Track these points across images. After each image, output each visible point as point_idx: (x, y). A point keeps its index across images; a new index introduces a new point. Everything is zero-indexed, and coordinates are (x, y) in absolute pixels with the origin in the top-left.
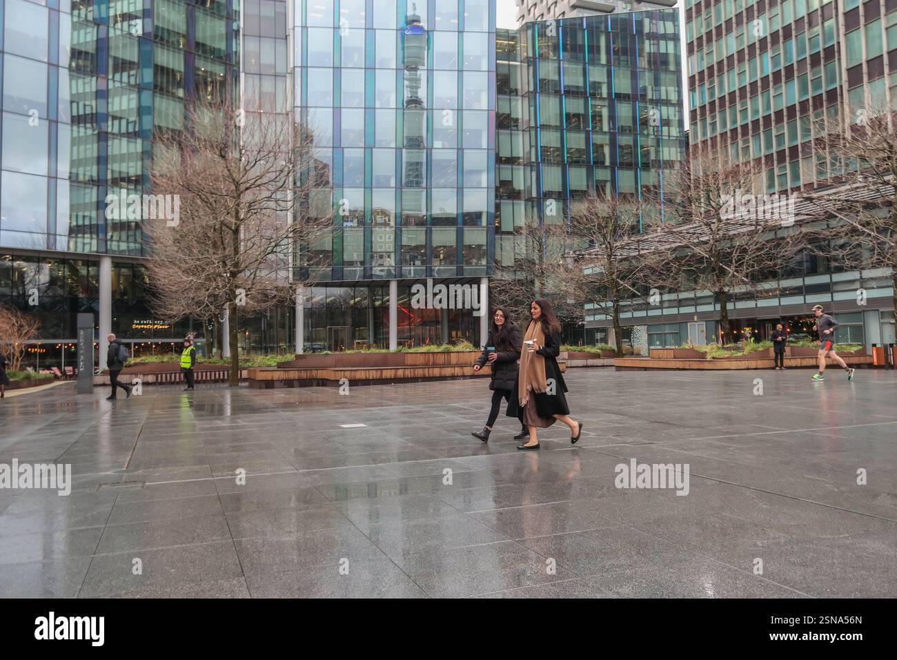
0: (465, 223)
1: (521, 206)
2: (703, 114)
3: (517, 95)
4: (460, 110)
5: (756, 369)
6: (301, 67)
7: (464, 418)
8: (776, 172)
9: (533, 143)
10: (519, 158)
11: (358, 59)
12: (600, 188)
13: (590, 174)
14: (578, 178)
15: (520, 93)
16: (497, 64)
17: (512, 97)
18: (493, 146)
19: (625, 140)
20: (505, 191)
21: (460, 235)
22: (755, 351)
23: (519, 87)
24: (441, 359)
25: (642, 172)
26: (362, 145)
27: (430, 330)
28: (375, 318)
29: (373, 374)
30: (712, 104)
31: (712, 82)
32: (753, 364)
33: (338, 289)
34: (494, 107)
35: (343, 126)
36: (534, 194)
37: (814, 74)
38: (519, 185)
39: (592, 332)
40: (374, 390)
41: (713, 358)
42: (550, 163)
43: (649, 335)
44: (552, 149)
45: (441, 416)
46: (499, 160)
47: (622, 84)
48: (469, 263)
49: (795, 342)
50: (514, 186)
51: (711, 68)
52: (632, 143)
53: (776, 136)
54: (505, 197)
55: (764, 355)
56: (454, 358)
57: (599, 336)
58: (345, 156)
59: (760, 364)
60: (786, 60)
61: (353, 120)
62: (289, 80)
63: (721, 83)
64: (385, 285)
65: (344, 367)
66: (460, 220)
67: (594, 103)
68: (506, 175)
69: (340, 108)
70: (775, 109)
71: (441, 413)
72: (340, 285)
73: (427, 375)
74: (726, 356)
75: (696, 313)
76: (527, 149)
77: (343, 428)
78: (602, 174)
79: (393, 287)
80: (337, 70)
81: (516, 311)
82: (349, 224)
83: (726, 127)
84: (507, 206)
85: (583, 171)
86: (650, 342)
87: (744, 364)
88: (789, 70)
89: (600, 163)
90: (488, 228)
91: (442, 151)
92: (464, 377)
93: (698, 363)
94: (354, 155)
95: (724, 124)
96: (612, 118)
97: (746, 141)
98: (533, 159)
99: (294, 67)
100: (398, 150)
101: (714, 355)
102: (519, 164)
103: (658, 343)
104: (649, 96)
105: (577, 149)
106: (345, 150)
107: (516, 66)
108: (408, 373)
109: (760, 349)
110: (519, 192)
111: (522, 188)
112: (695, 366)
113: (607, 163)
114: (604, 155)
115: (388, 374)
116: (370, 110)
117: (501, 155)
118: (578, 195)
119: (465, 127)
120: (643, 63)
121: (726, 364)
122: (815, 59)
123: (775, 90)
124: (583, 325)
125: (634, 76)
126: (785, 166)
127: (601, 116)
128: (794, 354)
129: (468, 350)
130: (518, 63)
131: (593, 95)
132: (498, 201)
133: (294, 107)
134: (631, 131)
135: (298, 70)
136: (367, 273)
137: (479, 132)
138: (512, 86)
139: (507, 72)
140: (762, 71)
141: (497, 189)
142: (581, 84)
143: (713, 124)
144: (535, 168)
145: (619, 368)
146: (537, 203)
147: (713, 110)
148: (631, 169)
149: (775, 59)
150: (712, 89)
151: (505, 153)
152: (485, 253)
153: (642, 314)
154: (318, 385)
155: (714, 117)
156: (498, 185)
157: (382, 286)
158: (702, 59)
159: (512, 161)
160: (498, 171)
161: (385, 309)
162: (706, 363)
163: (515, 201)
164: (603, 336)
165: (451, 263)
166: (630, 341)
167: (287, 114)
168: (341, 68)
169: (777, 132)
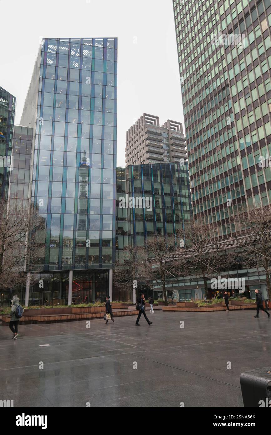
0: (103, 246)
1: (127, 238)
2: (198, 203)
3: (125, 193)
4: (101, 199)
5: (217, 311)
6: (35, 181)
7: (90, 340)
8: (226, 227)
9: (132, 212)
10: (126, 218)
11: (60, 178)
12: (159, 230)
13: (155, 225)
14: (150, 226)
15: (126, 192)
16: (117, 181)
17: (123, 194)
18: (115, 214)
19: (168, 212)
20: (119, 231)
21: (101, 251)
22: (216, 303)
23: (126, 190)
24: (87, 310)
25: (176, 224)
26: (60, 212)
27: (87, 293)
28: (62, 287)
29: (58, 318)
30: (201, 199)
31: (200, 191)
32: (215, 309)
33: (46, 274)
34: (115, 197)
35: (52, 204)
36: (132, 233)
37: (237, 190)
38: (126, 229)
39: (156, 293)
40: (57, 325)
41: (200, 306)
42: (139, 220)
43: (179, 294)
44: (140, 215)
45: (81, 339)
46: (117, 219)
47: (167, 189)
48: (105, 262)
49: (233, 299)
50: (124, 230)
51: (199, 186)
52: (171, 213)
53: (225, 212)
54: (120, 234)
55: (220, 305)
56: (93, 310)
57: (159, 295)
58: (52, 217)
59: (218, 309)
60: (226, 184)
61: (56, 202)
62: (30, 185)
63: (204, 192)
64: (68, 273)
65: (45, 314)
66: (101, 244)
67: (156, 196)
68: (120, 225)
69: (51, 197)
70: (224, 202)
71: (81, 338)
72: (47, 273)
73: (81, 318)
74: (205, 305)
75: (198, 285)
76: (129, 215)
77: (40, 347)
78: (160, 225)
79: (71, 274)
80: (51, 182)
81: (123, 285)
82: (53, 245)
83: (206, 208)
84: (121, 238)
85: (152, 224)
86: (180, 297)
87: (211, 309)
88: (228, 187)
89: (159, 220)
90: (112, 247)
91: (94, 216)
92: (97, 318)
93: (194, 308)
94: (56, 216)
95: (205, 207)
96: (163, 202)
97: (214, 214)
98: (132, 219)
99: (32, 181)
100: (75, 215)
101: (201, 305)
102: (126, 221)
103: (183, 298)
104: (178, 193)
105: (150, 215)
106: (52, 214)
107: (125, 182)
108: (73, 317)
109: (218, 302)
110: (126, 232)
111: (127, 230)
112: (193, 310)
113: (162, 221)
114: (160, 217)
115: (64, 318)
116: (64, 199)
117: (118, 217)
118: (150, 233)
119: (103, 206)
120: (175, 181)
121: (205, 309)
122: (237, 184)
123: (223, 195)
124: (152, 290)
125: (171, 187)
126: (229, 224)
127: (159, 201)
128: (233, 304)
129: (99, 306)
130: (125, 181)
131: (156, 194)
132: (117, 236)
133: (31, 197)
134: (171, 208)
135: (34, 182)
136: (60, 267)
137: (109, 208)
138: (123, 190)
139: (121, 184)
140: (218, 188)
141: (117, 231)
142: (151, 189)
143: (202, 207)
144: (132, 222)
145: (164, 311)
146: (133, 236)
147: (201, 202)
148: (171, 223)
149: (222, 183)
150: (200, 194)
151: (120, 216)
152: (112, 258)
153: (176, 285)
154: (33, 323)
155: (202, 204)
156: (117, 229)
157: (66, 273)
158: (196, 182)
159: (123, 219)
160: (117, 223)
161: (67, 283)
162: (197, 309)
163: (124, 236)
164: (161, 295)
165: (97, 263)
166: (172, 297)
167: (28, 199)
168: (52, 181)
169: (225, 211)
